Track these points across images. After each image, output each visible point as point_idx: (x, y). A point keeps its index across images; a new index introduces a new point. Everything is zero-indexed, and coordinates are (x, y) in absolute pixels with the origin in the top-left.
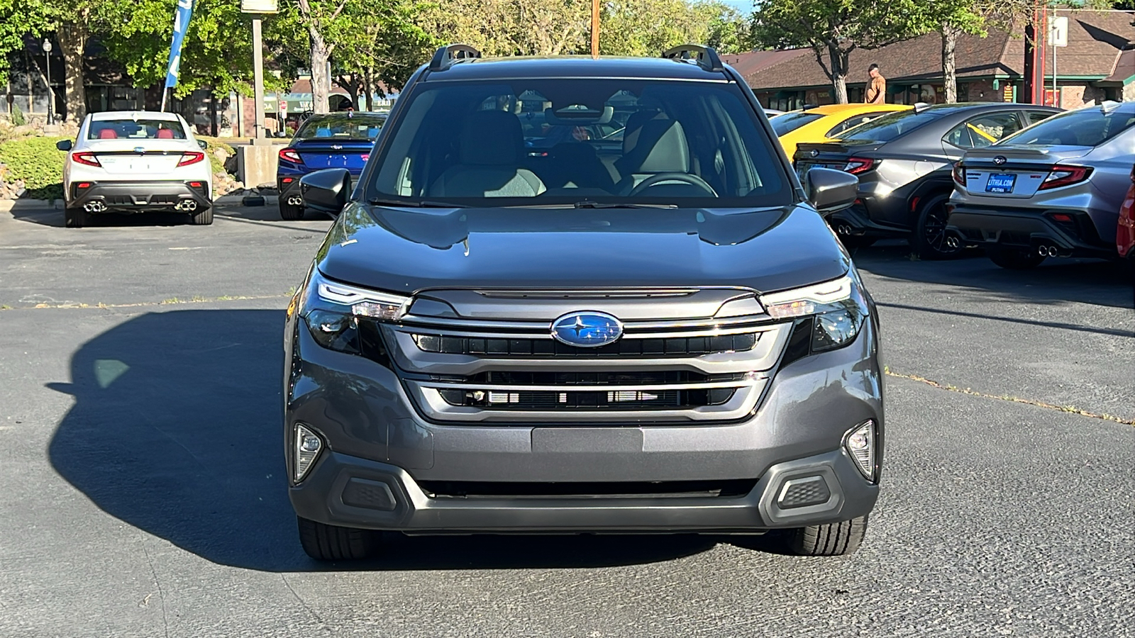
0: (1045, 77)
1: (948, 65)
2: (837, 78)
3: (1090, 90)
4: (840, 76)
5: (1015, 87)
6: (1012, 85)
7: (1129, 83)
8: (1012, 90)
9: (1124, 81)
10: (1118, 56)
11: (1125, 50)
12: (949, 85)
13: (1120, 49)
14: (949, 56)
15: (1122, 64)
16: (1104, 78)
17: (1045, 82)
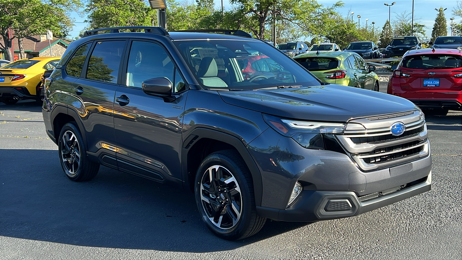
0: (14, 51)
1: (21, 45)
2: (8, 48)
3: (28, 54)
4: (9, 48)
5: (4, 54)
6: (2, 53)
7: (41, 52)
8: (3, 55)
9: (39, 52)
10: (35, 44)
11: (37, 42)
12: (22, 52)
13: (35, 42)
14: (21, 42)
15: (37, 47)
16: (32, 51)
17: (14, 52)
